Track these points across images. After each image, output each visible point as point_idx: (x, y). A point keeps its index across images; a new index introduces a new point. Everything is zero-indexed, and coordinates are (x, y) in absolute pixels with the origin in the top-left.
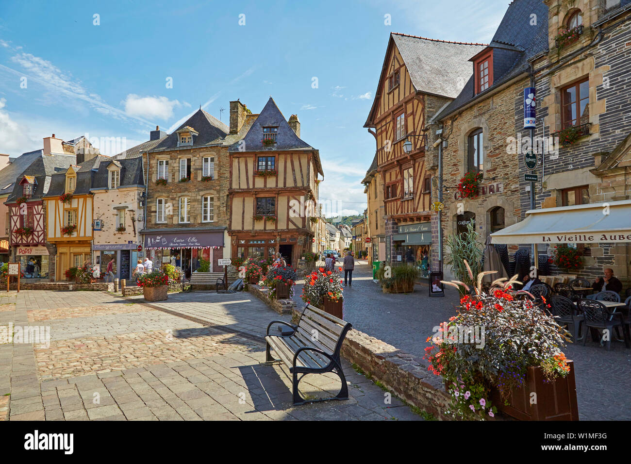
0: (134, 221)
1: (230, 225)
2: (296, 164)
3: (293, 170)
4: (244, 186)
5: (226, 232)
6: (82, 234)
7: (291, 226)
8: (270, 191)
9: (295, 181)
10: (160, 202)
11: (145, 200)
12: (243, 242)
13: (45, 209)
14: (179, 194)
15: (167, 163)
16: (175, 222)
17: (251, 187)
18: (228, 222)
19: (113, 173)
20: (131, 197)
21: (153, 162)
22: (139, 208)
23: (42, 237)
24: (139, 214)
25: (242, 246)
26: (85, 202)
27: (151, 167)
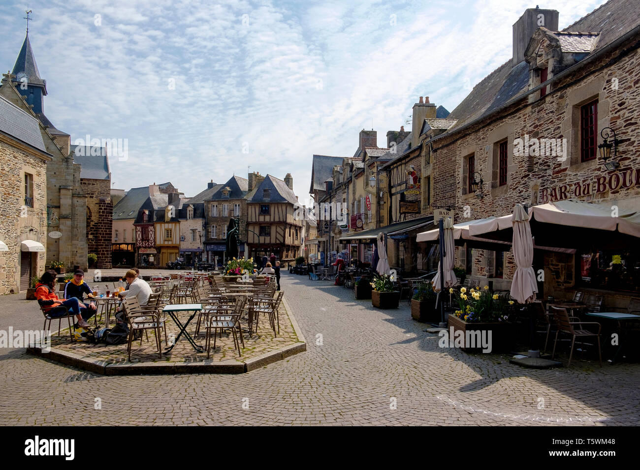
0: (200, 237)
1: (247, 240)
2: (280, 209)
3: (278, 212)
4: (254, 220)
5: (245, 245)
6: (174, 243)
7: (278, 242)
8: (267, 223)
9: (279, 218)
10: (213, 227)
11: (206, 226)
12: (254, 249)
13: (155, 228)
14: (223, 223)
15: (216, 206)
16: (221, 238)
17: (257, 221)
18: (246, 239)
19: (190, 211)
20: (198, 224)
21: (210, 206)
22: (203, 230)
23: (153, 244)
24: (203, 233)
25: (253, 251)
26: (175, 226)
27: (208, 208)
